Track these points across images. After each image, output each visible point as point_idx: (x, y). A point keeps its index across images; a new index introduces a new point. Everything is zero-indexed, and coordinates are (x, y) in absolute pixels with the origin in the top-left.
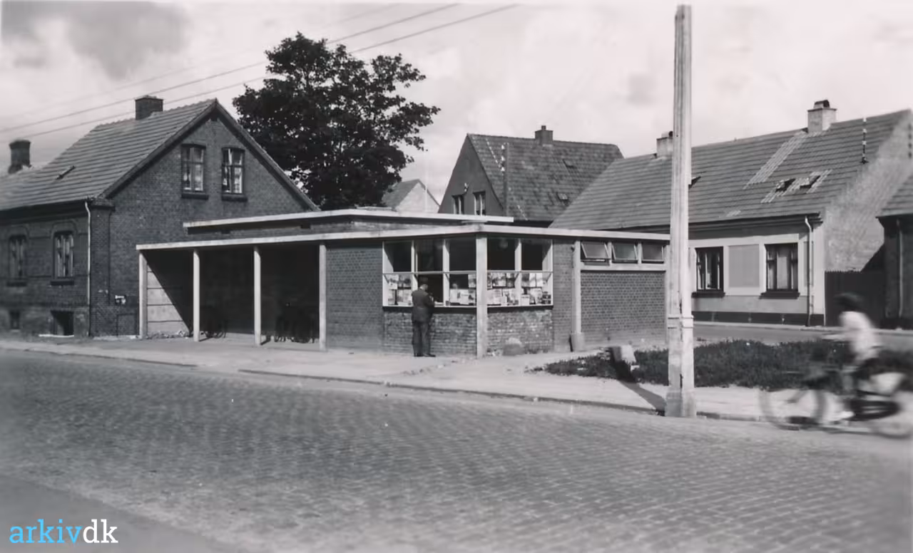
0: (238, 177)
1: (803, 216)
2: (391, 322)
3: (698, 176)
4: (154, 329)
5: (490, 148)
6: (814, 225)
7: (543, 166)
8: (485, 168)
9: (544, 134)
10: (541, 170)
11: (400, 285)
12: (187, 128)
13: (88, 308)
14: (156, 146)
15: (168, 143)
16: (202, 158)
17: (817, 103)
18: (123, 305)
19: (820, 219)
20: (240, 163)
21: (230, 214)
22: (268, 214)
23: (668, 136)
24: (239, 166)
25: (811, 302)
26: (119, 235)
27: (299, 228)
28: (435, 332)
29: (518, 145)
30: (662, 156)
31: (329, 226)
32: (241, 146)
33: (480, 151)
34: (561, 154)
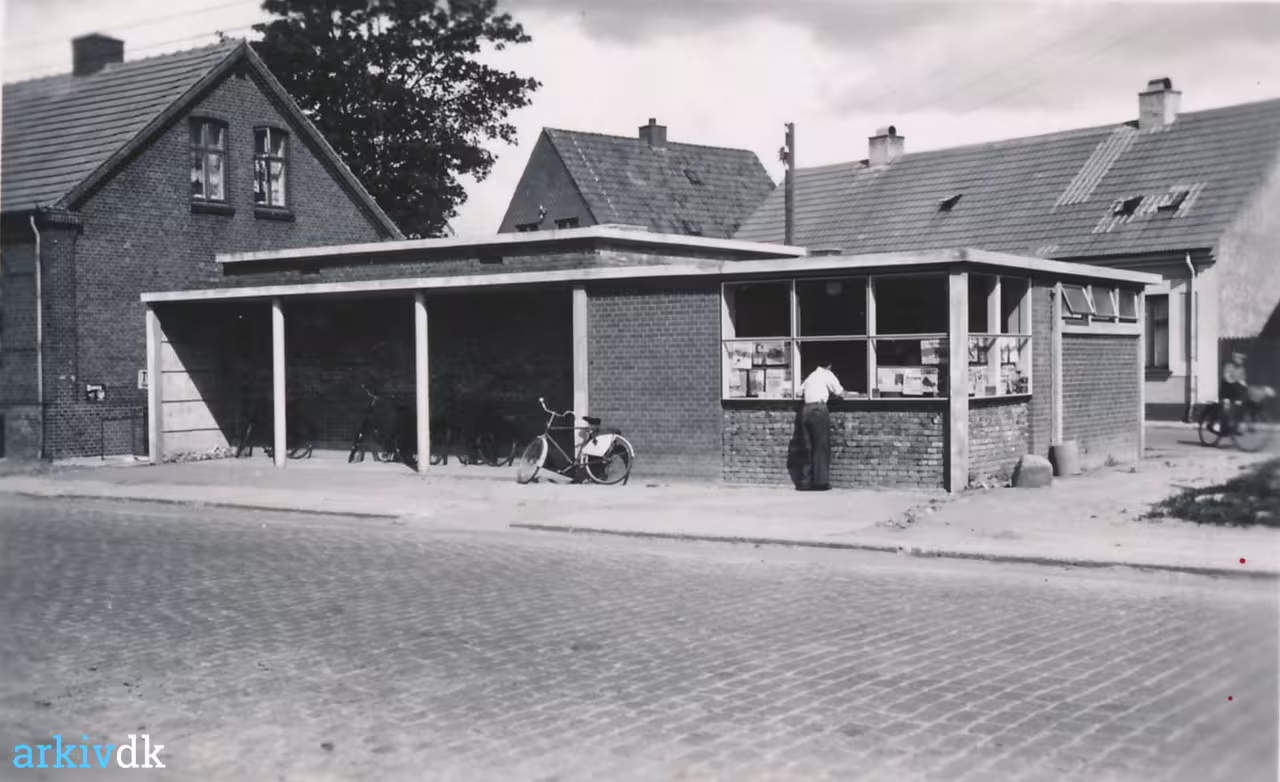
0: (276, 178)
1: (1184, 252)
2: (739, 428)
3: (957, 193)
4: (173, 444)
5: (580, 150)
6: (1200, 267)
7: (659, 181)
8: (577, 182)
9: (655, 131)
10: (656, 186)
11: (759, 361)
12: (198, 90)
13: (40, 408)
14: (150, 118)
15: (170, 114)
16: (221, 142)
17: (1152, 83)
18: (100, 402)
19: (1212, 256)
20: (280, 154)
21: (268, 242)
22: (326, 245)
23: (887, 133)
24: (278, 160)
25: (1193, 385)
26: (89, 276)
27: (476, 262)
28: (844, 444)
29: (615, 146)
30: (879, 164)
31: (545, 258)
32: (283, 124)
33: (567, 155)
34: (680, 163)
